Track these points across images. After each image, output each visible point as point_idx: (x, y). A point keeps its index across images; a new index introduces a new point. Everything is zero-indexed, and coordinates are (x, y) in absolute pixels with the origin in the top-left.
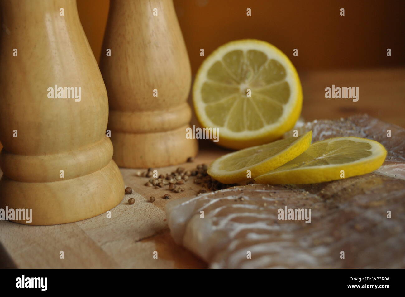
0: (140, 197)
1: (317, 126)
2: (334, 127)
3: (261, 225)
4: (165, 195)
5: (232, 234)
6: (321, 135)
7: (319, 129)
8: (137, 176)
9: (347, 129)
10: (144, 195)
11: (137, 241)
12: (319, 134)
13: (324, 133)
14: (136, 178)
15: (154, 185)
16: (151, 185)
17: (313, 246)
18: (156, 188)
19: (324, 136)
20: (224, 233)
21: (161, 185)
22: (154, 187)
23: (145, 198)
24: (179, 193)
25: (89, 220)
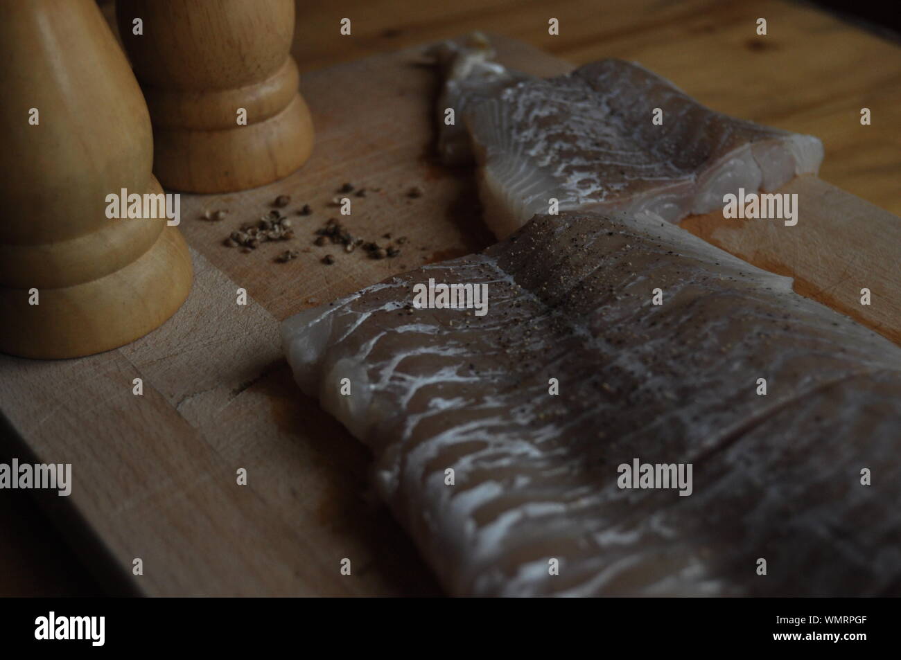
0: (221, 276)
1: (524, 96)
2: (553, 98)
3: (448, 375)
5: (405, 400)
6: (532, 116)
7: (528, 103)
8: (204, 218)
9: (578, 100)
10: (228, 270)
11: (236, 392)
12: (527, 113)
13: (536, 112)
14: (203, 223)
15: (240, 243)
16: (235, 244)
18: (245, 252)
19: (537, 118)
21: (254, 243)
22: (242, 248)
23: (230, 277)
24: (290, 263)
25: (141, 343)
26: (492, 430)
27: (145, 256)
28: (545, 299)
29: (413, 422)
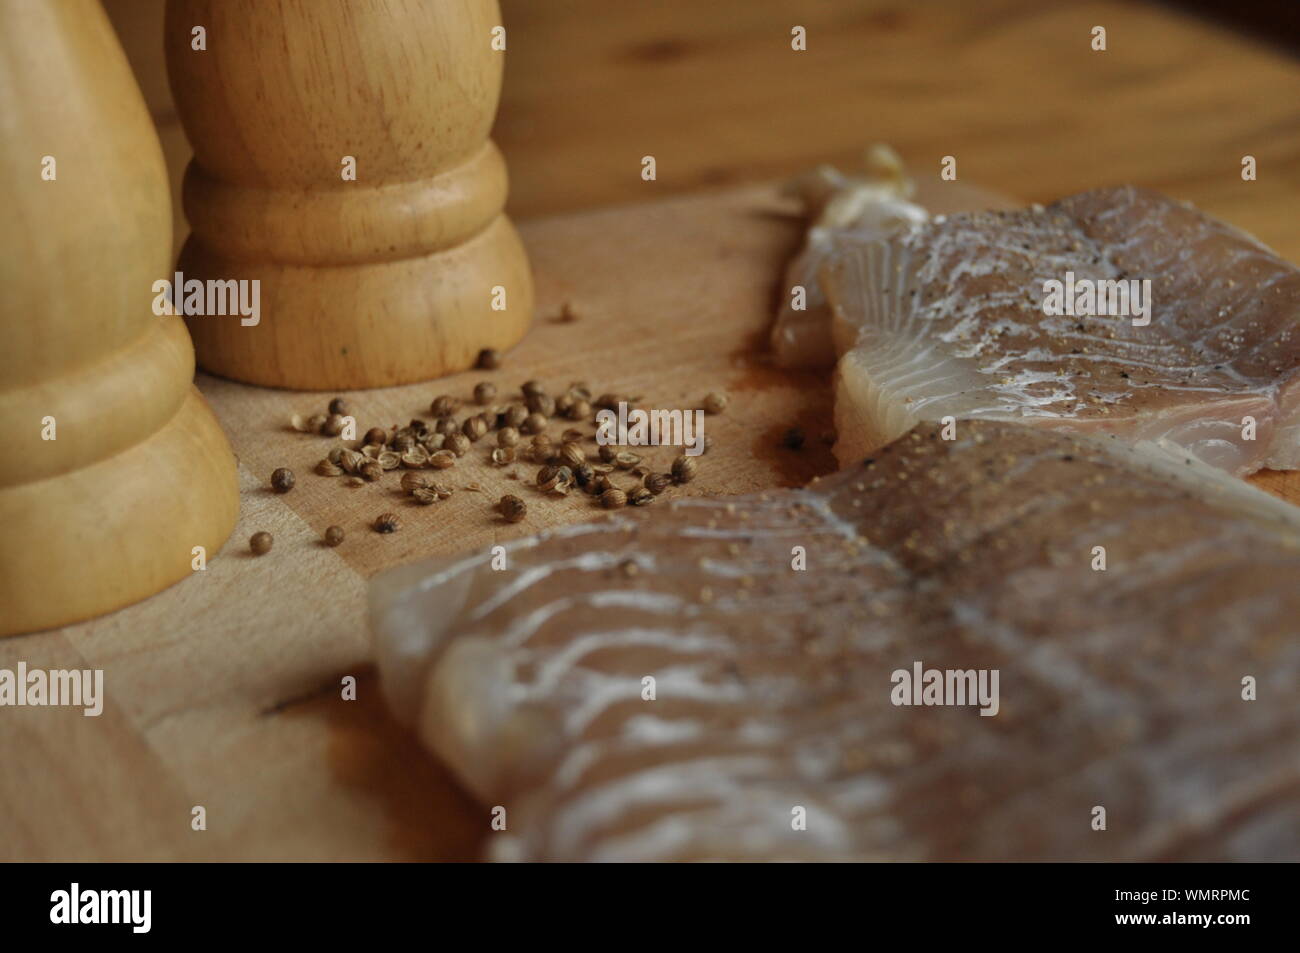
0: (294, 522)
1: (945, 238)
2: (1001, 244)
3: (683, 682)
4: (380, 518)
5: (577, 720)
6: (954, 276)
7: (950, 250)
8: (290, 429)
9: (1051, 252)
10: (311, 512)
11: (266, 713)
12: (946, 271)
13: (964, 266)
14: (285, 437)
15: (346, 471)
16: (335, 470)
17: (841, 775)
18: (353, 485)
19: (964, 276)
20: (548, 712)
21: (370, 470)
22: (346, 480)
23: (311, 525)
24: (432, 507)
25: (107, 622)
26: (747, 781)
27: (135, 450)
28: (911, 561)
29: (582, 758)
